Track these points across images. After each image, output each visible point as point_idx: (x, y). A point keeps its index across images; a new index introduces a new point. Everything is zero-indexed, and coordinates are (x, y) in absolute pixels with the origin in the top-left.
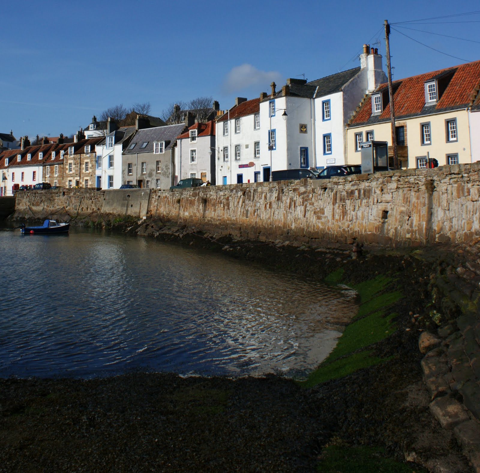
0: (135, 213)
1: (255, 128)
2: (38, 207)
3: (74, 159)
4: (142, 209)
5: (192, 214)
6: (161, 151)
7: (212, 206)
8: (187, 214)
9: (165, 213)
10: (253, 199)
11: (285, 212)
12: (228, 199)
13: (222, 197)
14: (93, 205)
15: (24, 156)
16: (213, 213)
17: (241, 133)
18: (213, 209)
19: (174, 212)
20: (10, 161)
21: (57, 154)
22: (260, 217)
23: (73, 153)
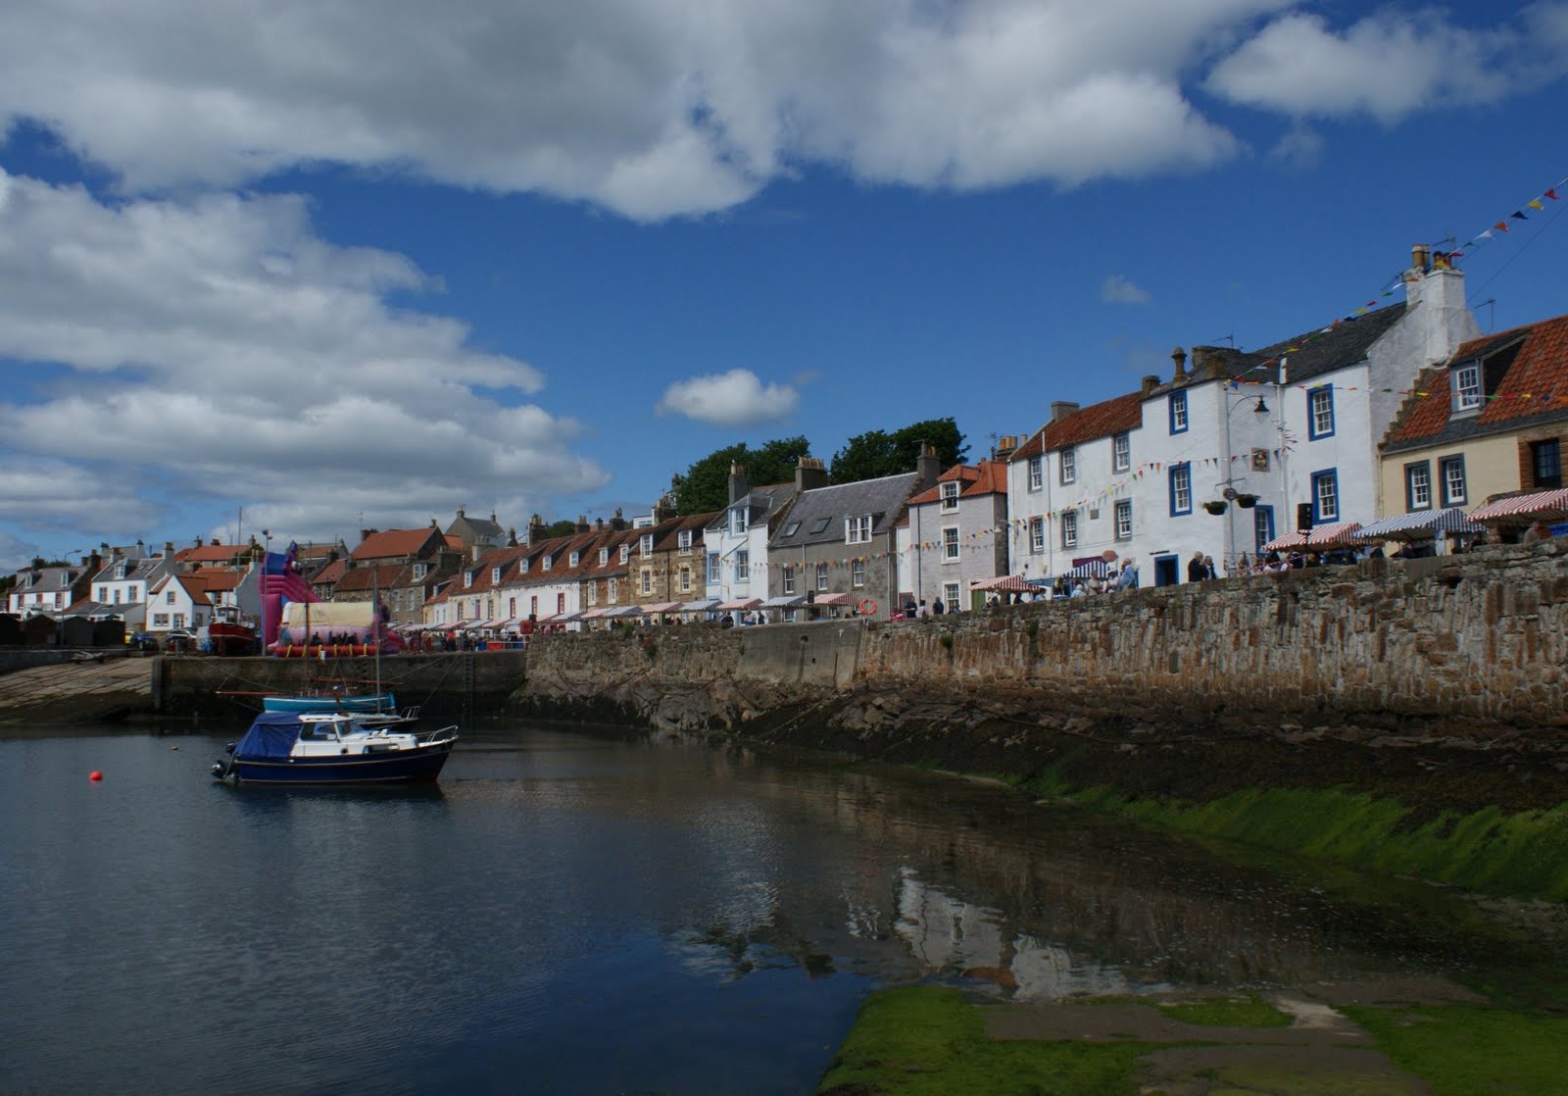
0: (825, 678)
1: (1115, 467)
2: (580, 671)
3: (655, 562)
4: (840, 667)
5: (991, 672)
6: (864, 538)
7: (1057, 649)
8: (974, 672)
9: (906, 675)
10: (1193, 626)
11: (1307, 651)
12: (1106, 630)
13: (1088, 626)
14: (714, 662)
15: (534, 560)
16: (1060, 666)
17: (1078, 482)
18: (1058, 659)
19: (934, 670)
20: (474, 578)
21: (613, 552)
22: (1220, 667)
23: (651, 549)
